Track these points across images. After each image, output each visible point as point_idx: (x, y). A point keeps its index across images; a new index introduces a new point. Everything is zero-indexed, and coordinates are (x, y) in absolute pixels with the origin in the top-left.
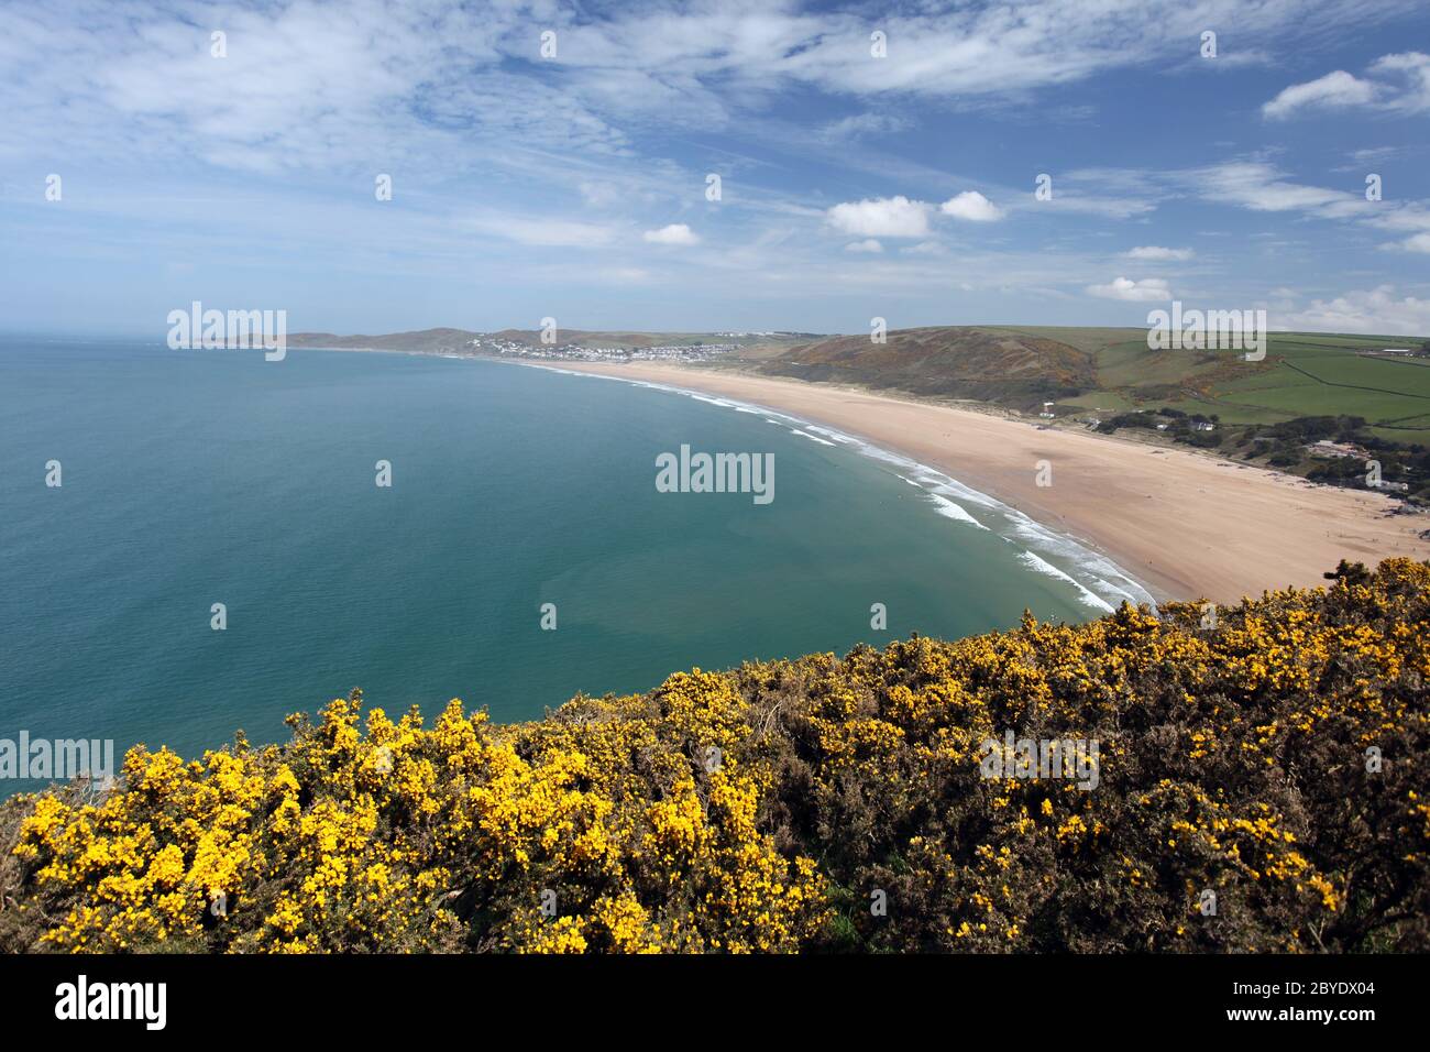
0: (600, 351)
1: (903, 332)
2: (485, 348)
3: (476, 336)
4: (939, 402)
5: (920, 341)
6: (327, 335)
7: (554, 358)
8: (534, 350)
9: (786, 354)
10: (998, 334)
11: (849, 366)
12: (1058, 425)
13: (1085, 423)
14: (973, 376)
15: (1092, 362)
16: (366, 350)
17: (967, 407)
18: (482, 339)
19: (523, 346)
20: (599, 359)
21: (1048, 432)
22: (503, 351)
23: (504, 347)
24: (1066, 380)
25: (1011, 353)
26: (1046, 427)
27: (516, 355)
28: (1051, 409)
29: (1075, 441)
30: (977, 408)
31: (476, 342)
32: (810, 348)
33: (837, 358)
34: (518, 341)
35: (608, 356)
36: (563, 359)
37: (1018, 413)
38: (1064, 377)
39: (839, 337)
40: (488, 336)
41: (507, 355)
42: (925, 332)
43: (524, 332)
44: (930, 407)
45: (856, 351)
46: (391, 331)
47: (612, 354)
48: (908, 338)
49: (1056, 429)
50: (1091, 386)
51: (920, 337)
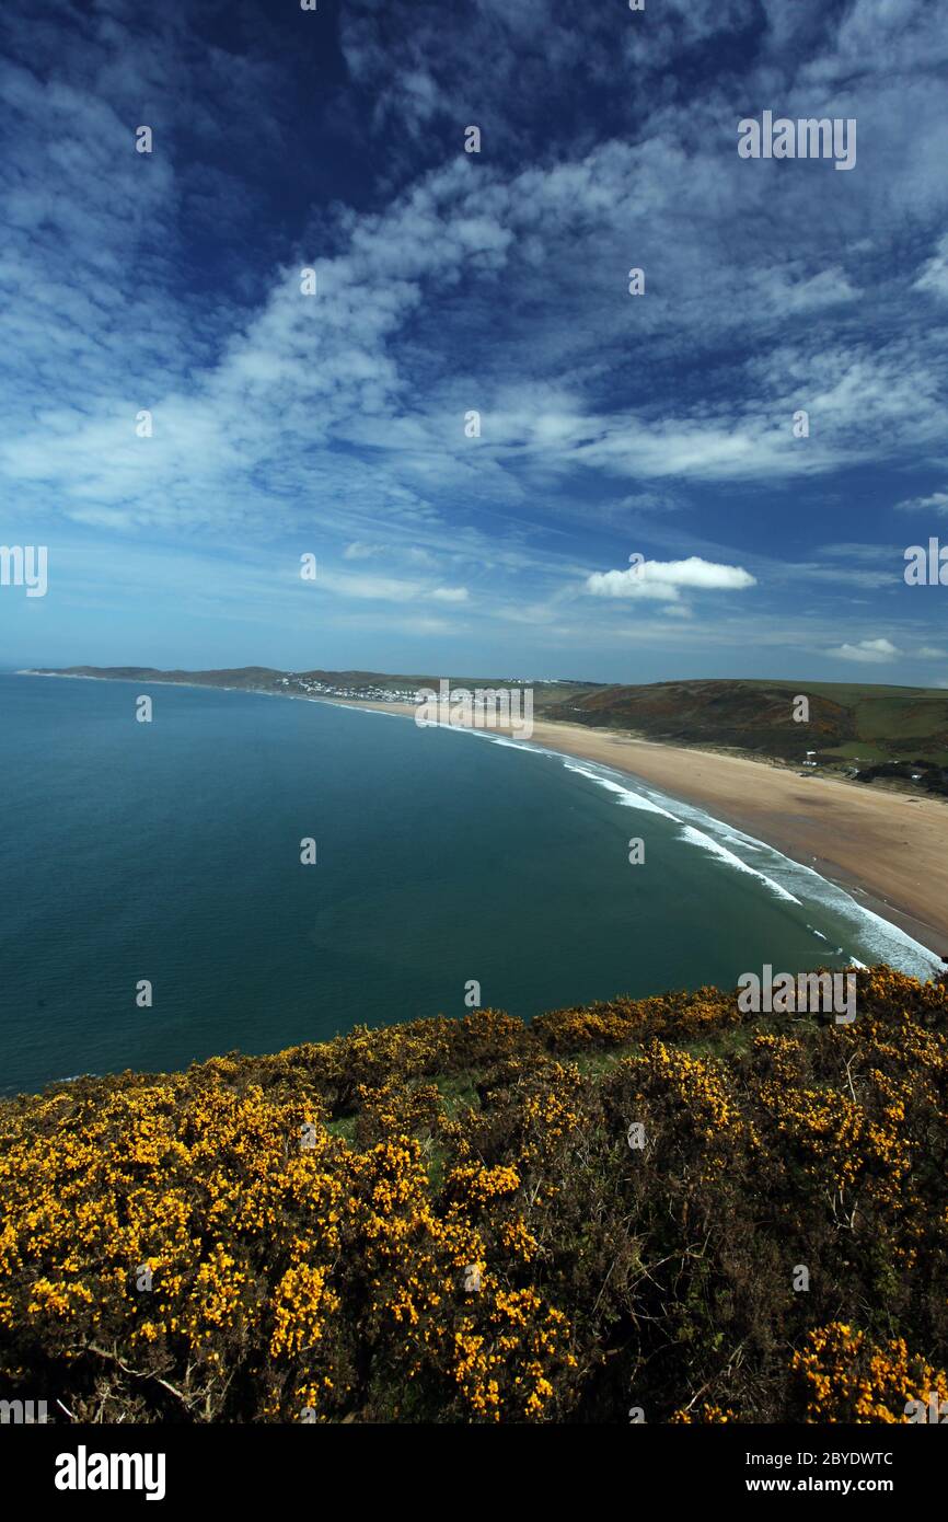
0: (398, 693)
1: (676, 683)
2: (294, 687)
3: (285, 675)
4: (709, 749)
5: (691, 692)
6: (150, 670)
7: (355, 698)
8: (337, 690)
9: (569, 701)
10: (763, 687)
11: (627, 713)
12: (819, 773)
13: (845, 771)
14: (742, 726)
15: (850, 713)
16: (184, 684)
17: (734, 754)
18: (290, 678)
19: (327, 686)
20: (396, 700)
21: (810, 779)
22: (309, 689)
23: (311, 686)
24: (827, 732)
25: (776, 704)
26: (808, 775)
27: (320, 694)
28: (813, 758)
29: (834, 788)
30: (745, 755)
31: (285, 680)
32: (591, 696)
33: (616, 705)
34: (323, 680)
35: (405, 697)
36: (364, 699)
37: (783, 761)
38: (825, 728)
39: (617, 686)
40: (296, 676)
41: (313, 693)
42: (696, 684)
43: (330, 673)
44: (700, 753)
45: (632, 699)
46: (208, 668)
47: (409, 696)
48: (681, 689)
49: (818, 776)
50: (851, 737)
51: (693, 688)
